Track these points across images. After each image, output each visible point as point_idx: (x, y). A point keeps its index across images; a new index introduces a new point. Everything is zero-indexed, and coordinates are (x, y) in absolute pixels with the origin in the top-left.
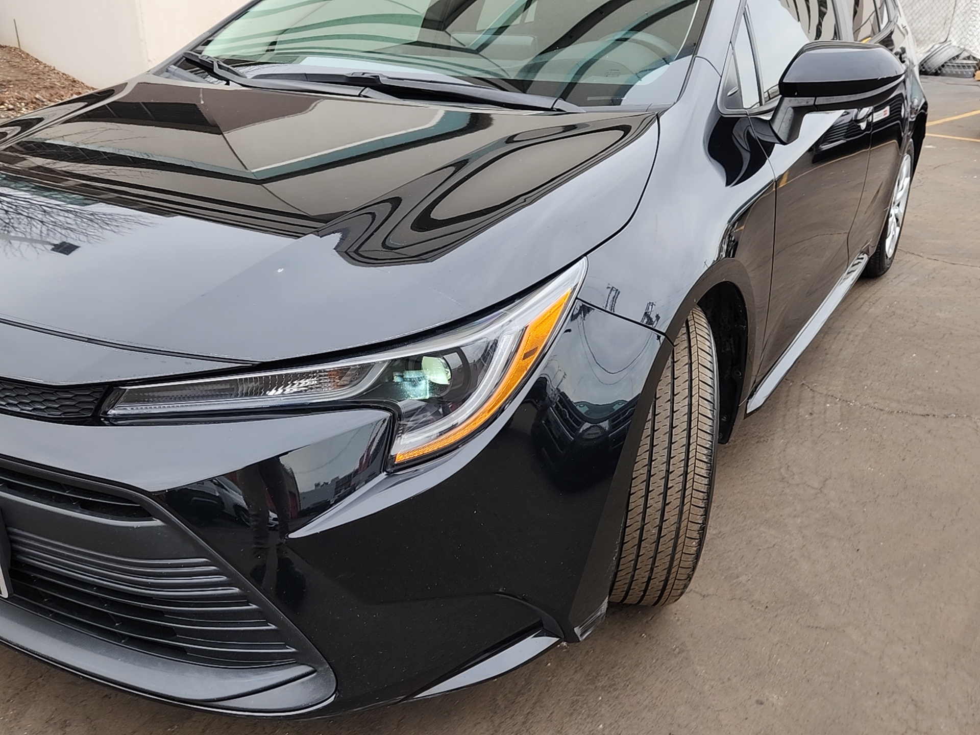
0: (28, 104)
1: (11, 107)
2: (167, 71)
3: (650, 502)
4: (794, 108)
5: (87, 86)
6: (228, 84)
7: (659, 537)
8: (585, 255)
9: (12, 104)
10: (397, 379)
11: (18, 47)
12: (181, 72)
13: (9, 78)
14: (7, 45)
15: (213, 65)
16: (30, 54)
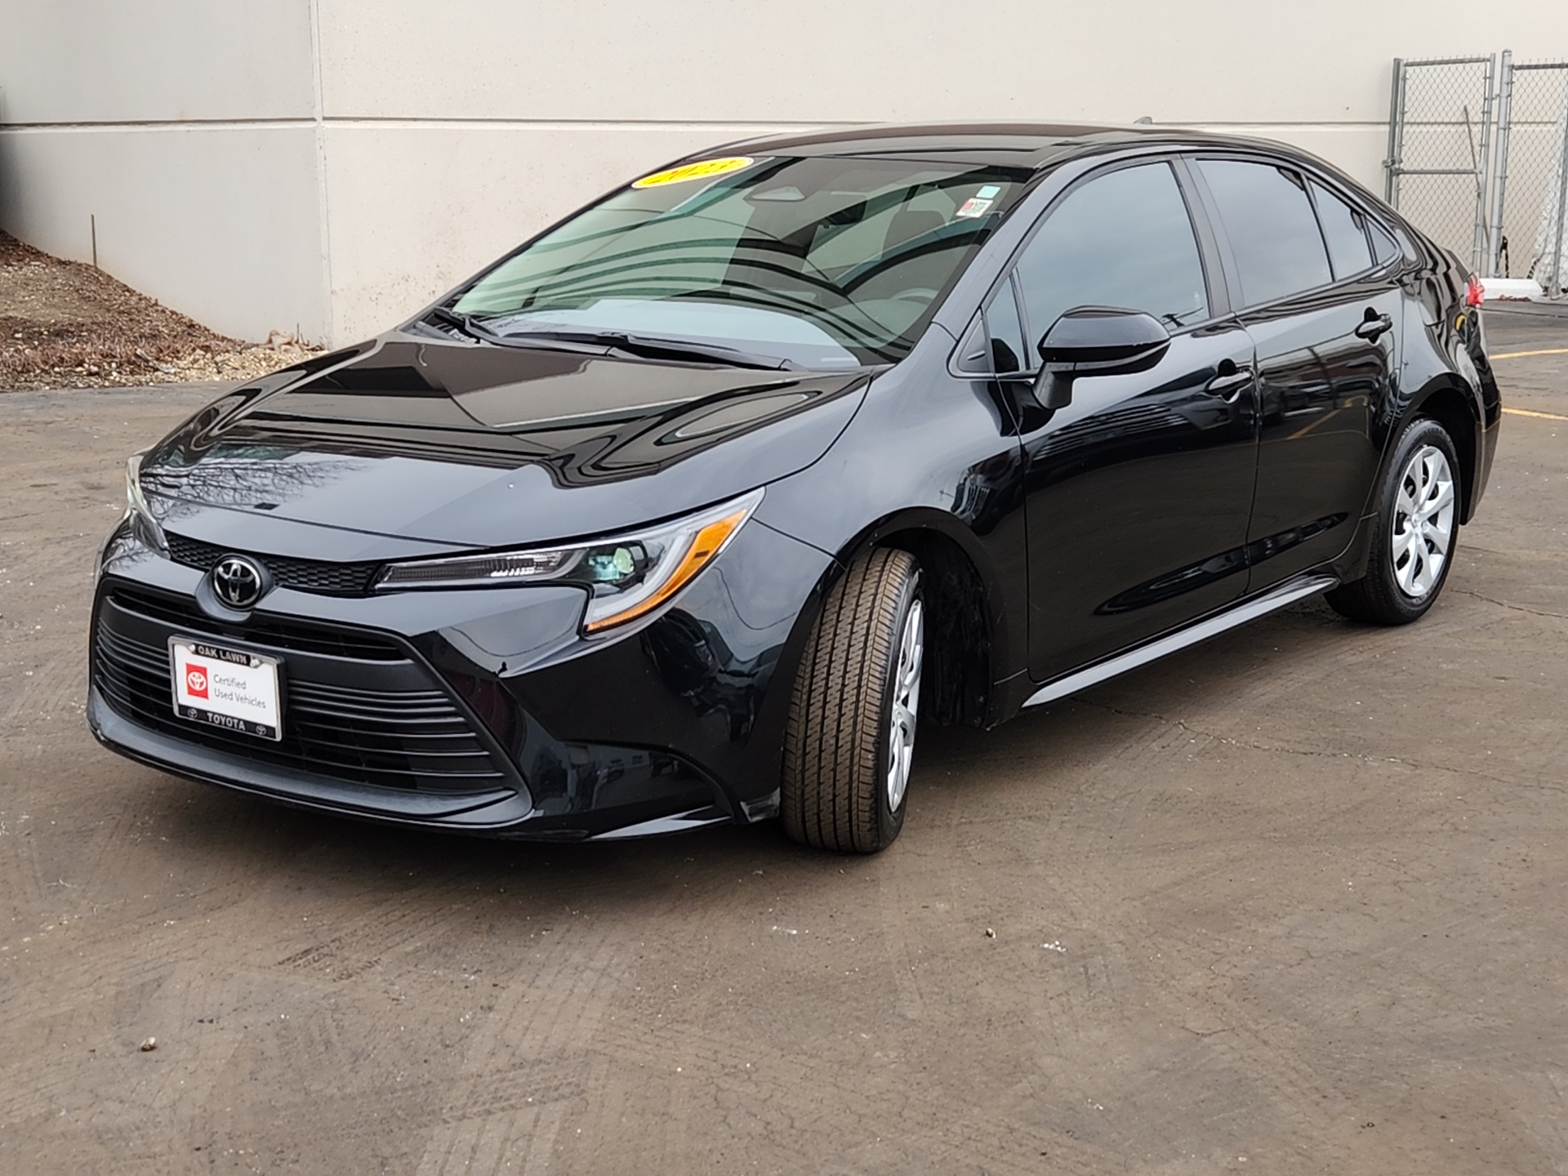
0: (121, 365)
1: (94, 369)
2: (414, 327)
3: (827, 713)
4: (1054, 373)
5: (214, 335)
6: (478, 342)
7: (837, 748)
8: (765, 485)
9: (94, 365)
10: (591, 562)
11: (92, 263)
12: (429, 328)
13: (80, 319)
14: (72, 260)
15: (464, 322)
16: (113, 276)
